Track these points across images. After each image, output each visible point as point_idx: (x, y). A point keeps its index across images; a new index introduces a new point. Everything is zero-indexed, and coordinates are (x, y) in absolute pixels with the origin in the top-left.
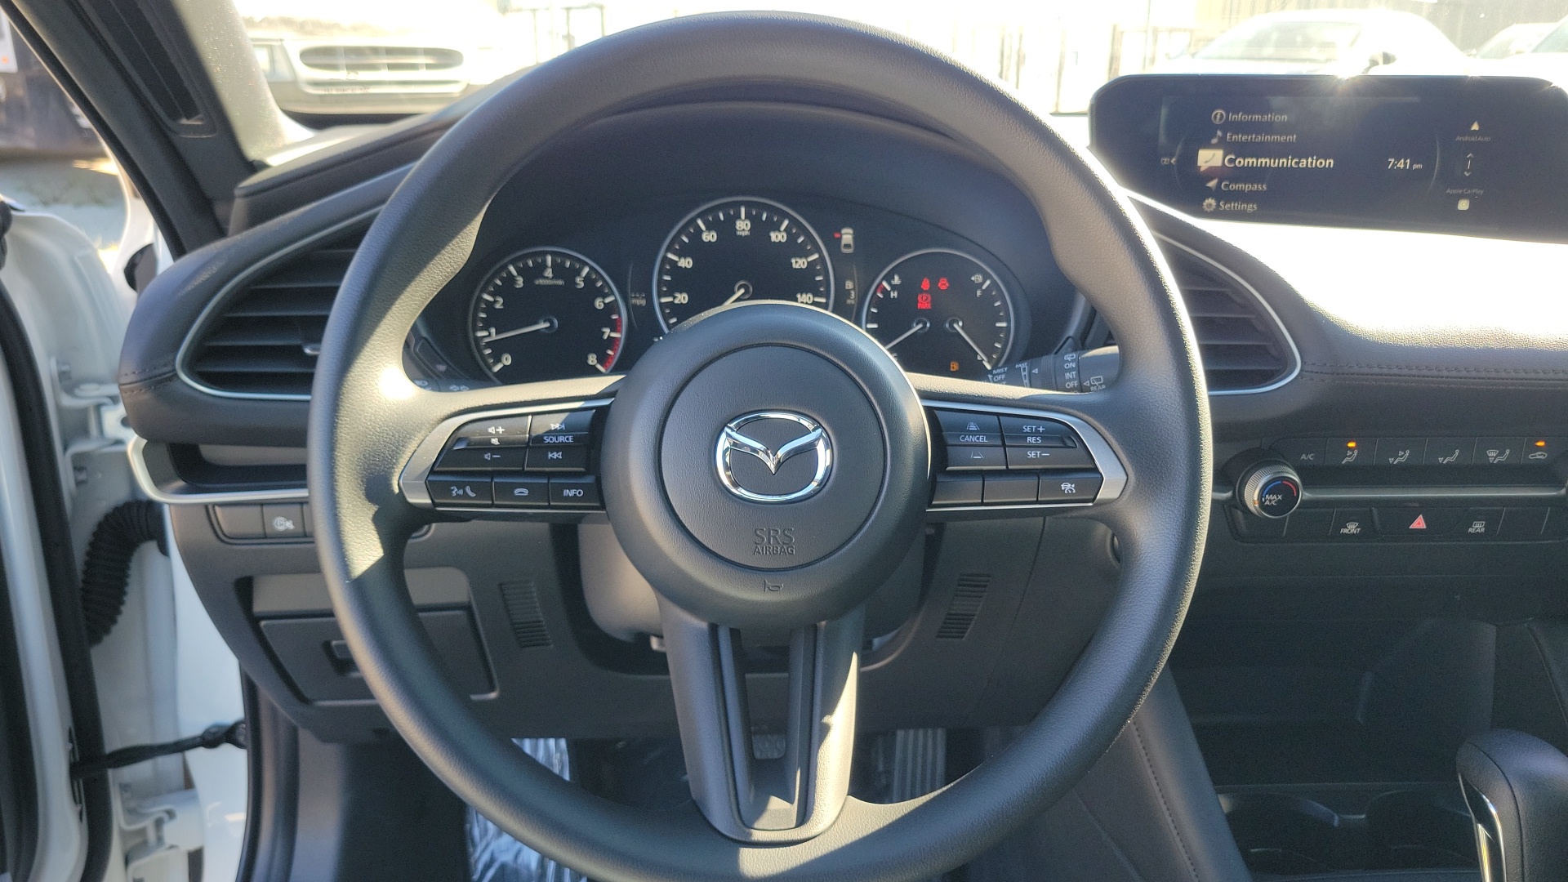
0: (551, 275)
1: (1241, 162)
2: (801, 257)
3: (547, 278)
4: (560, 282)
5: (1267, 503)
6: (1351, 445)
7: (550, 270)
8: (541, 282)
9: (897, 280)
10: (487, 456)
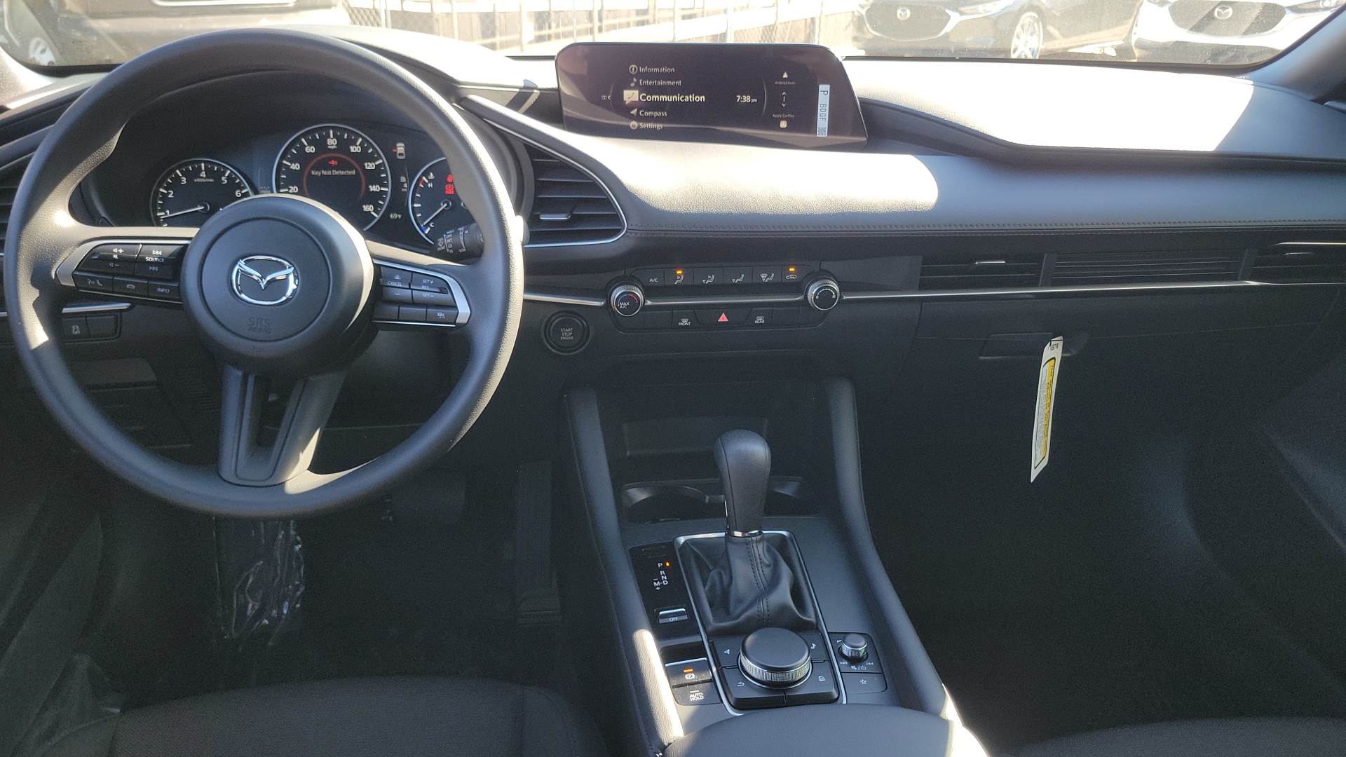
0: (204, 176)
1: (649, 98)
2: (371, 162)
3: (202, 177)
4: (211, 180)
5: (621, 307)
6: (679, 272)
7: (204, 172)
8: (198, 180)
9: (432, 176)
10: (111, 265)
